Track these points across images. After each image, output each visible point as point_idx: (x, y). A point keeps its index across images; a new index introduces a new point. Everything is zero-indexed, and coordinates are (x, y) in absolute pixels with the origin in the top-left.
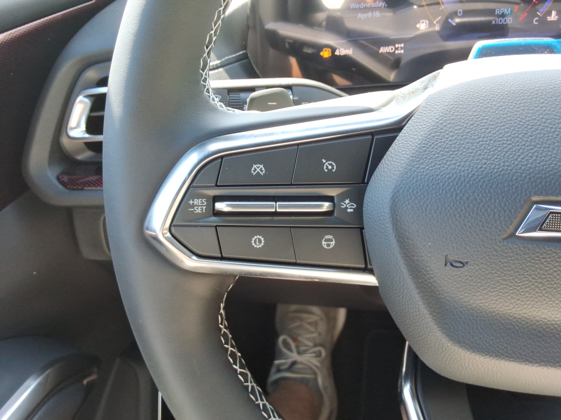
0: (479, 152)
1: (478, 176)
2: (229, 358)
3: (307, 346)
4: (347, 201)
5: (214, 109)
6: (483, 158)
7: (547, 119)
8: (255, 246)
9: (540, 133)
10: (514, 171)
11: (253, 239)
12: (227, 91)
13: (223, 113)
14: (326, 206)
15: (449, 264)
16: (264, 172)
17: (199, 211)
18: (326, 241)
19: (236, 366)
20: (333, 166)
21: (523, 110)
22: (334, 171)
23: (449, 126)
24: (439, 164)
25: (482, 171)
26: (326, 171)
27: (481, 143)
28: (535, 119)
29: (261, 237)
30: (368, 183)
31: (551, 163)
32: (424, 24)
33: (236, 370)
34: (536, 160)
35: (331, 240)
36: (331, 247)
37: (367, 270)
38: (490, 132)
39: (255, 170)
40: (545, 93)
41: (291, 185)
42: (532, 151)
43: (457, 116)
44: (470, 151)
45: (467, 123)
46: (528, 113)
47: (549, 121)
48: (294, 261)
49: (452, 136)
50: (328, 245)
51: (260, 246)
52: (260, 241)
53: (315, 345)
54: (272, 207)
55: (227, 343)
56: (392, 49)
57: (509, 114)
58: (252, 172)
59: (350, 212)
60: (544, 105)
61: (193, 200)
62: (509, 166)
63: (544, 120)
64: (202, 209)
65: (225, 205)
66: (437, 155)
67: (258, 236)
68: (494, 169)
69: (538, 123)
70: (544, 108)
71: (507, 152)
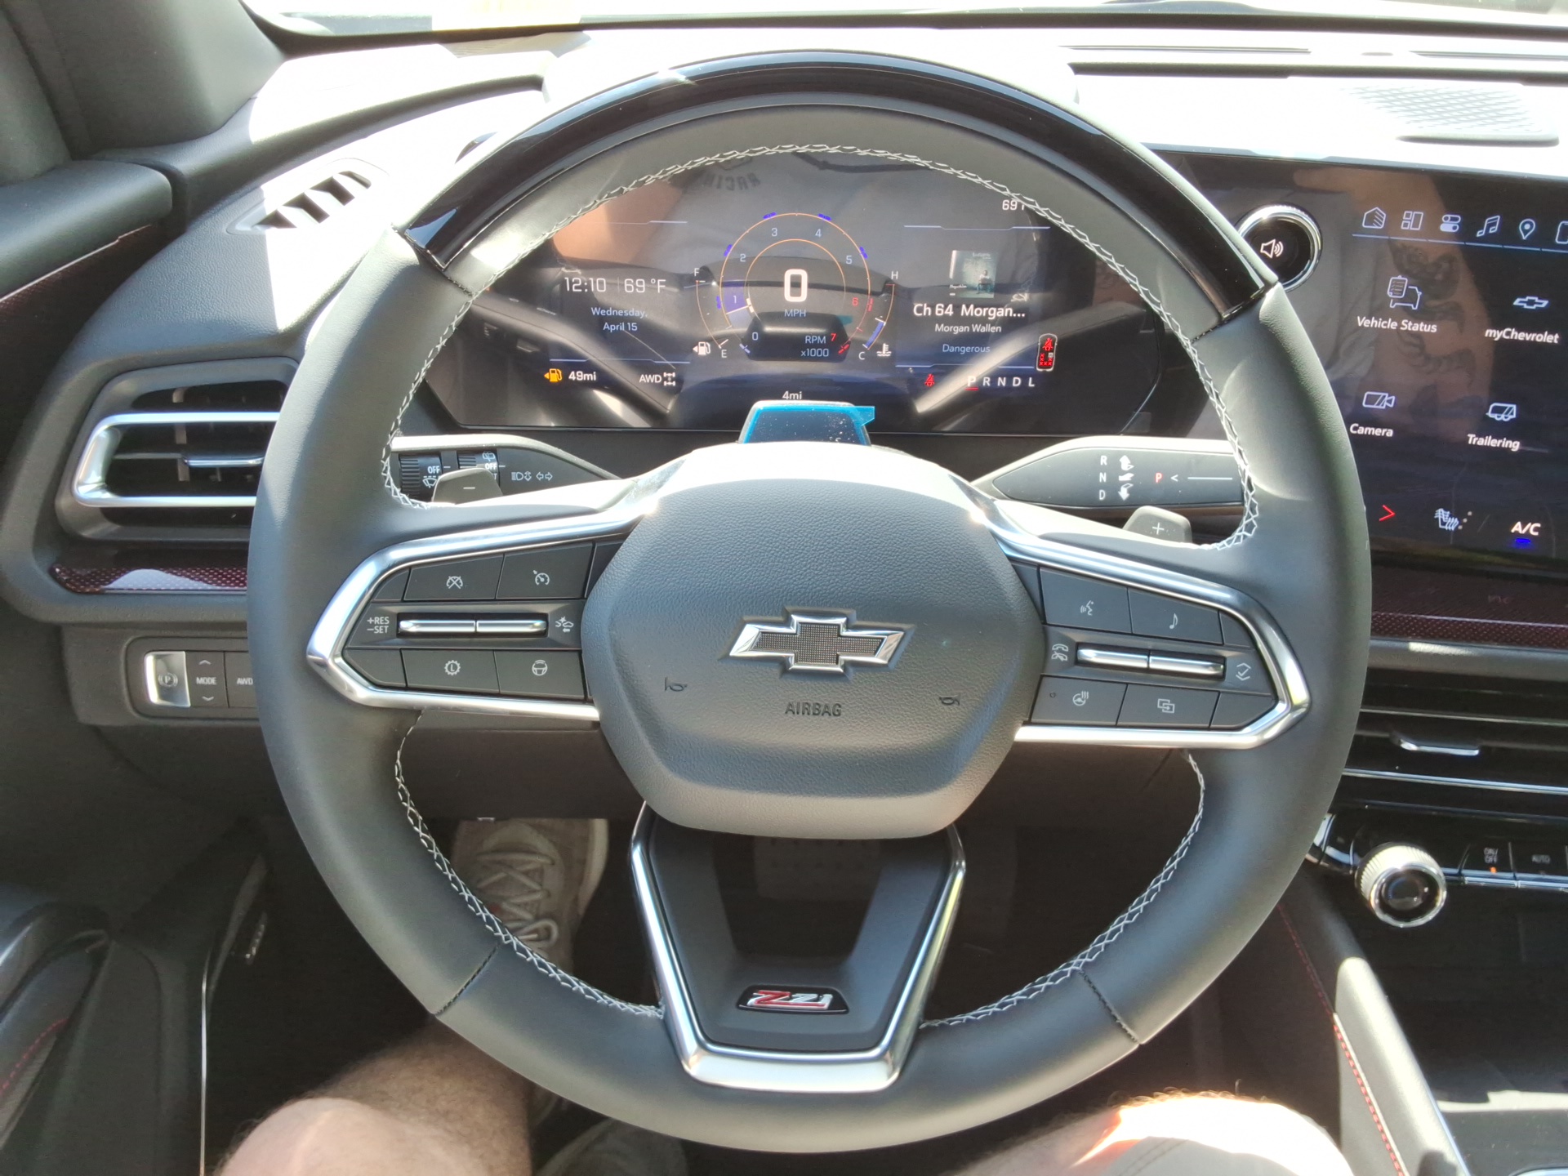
0: (698, 569)
1: (695, 594)
2: (409, 818)
3: (520, 920)
4: (563, 620)
5: (396, 505)
6: (701, 576)
7: (765, 537)
8: (449, 673)
9: (757, 551)
10: (729, 590)
11: (447, 665)
12: (397, 455)
13: (409, 510)
14: (538, 625)
15: (669, 688)
16: (462, 585)
17: (379, 631)
18: (536, 666)
19: (418, 827)
20: (546, 579)
21: (745, 526)
22: (547, 584)
23: (672, 539)
24: (659, 581)
25: (700, 590)
26: (538, 584)
27: (702, 559)
28: (754, 537)
29: (456, 662)
30: (587, 599)
31: (763, 584)
32: (705, 347)
33: (418, 833)
34: (749, 580)
35: (543, 666)
36: (543, 673)
37: (586, 701)
38: (711, 548)
39: (451, 582)
40: (769, 508)
41: (495, 600)
42: (747, 570)
43: (681, 527)
44: (690, 567)
45: (690, 537)
46: (749, 529)
47: (767, 539)
48: (497, 691)
49: (674, 550)
50: (540, 672)
51: (456, 673)
52: (455, 667)
53: (537, 918)
54: (471, 625)
55: (406, 801)
56: (658, 379)
57: (731, 530)
58: (448, 585)
59: (566, 633)
60: (766, 521)
61: (373, 619)
62: (724, 585)
63: (762, 538)
64: (384, 629)
65: (412, 625)
66: (658, 571)
67: (453, 661)
68: (710, 587)
69: (757, 541)
70: (765, 525)
71: (724, 570)
